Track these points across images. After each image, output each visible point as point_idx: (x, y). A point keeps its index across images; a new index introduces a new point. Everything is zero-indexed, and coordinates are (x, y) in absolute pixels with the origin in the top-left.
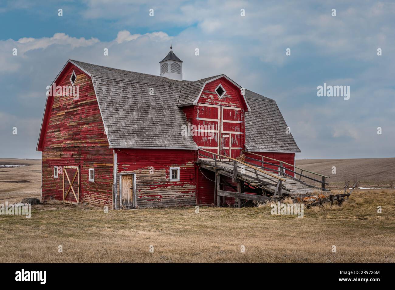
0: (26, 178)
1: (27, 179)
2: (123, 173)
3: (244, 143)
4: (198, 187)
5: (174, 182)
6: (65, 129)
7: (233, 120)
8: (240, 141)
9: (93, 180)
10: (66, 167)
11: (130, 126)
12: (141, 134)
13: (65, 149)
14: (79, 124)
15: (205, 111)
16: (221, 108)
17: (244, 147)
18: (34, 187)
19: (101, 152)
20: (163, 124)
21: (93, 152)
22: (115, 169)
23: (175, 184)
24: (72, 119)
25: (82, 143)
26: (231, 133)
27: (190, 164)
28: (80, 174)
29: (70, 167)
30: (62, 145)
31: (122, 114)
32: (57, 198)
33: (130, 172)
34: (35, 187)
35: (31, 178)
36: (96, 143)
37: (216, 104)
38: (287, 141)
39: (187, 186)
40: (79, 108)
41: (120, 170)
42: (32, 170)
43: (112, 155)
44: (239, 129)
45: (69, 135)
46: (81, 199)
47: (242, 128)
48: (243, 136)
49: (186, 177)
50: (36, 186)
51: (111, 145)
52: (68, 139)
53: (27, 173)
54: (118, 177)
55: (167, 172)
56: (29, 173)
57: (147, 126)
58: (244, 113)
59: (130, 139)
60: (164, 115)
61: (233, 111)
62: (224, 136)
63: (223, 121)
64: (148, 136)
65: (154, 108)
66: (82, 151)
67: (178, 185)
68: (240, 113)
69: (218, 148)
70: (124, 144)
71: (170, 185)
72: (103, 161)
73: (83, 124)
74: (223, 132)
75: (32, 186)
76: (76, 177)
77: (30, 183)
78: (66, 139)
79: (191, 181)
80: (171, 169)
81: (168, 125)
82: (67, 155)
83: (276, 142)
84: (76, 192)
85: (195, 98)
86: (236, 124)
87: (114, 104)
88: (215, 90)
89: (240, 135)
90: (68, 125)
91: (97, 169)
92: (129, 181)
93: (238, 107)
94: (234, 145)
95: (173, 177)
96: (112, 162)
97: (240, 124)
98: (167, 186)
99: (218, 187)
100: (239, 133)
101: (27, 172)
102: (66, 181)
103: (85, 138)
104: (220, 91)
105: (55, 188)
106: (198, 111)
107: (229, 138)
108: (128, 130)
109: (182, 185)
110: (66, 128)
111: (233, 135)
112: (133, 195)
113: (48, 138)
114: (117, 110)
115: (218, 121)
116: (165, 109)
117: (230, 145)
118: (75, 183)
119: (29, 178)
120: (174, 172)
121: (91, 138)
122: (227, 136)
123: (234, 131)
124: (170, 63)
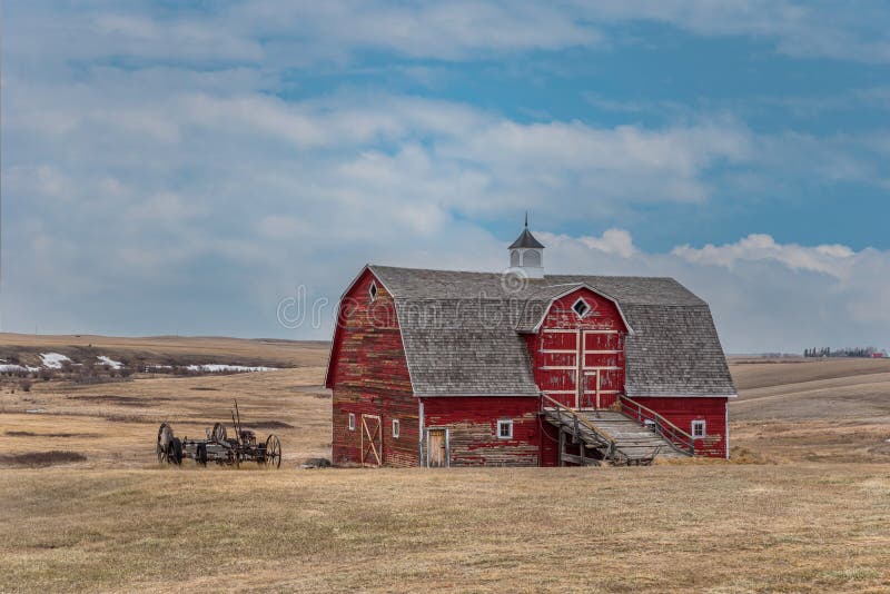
0: (276, 414)
1: (280, 418)
2: (430, 427)
3: (623, 383)
4: (542, 449)
5: (503, 440)
6: (363, 360)
7: (603, 348)
8: (615, 381)
9: (397, 436)
10: (366, 416)
11: (441, 366)
12: (457, 376)
13: (363, 389)
14: (381, 358)
15: (555, 340)
16: (581, 333)
17: (623, 391)
18: (302, 444)
19: (407, 399)
20: (490, 360)
21: (397, 399)
22: (421, 423)
23: (506, 443)
24: (372, 348)
25: (384, 384)
26: (599, 368)
27: (529, 416)
28: (383, 426)
29: (370, 416)
30: (359, 383)
31: (432, 350)
32: (354, 459)
33: (441, 427)
34: (305, 444)
35: (290, 413)
36: (400, 386)
37: (573, 328)
38: (713, 376)
39: (524, 445)
40: (381, 335)
41: (427, 423)
42: (289, 384)
43: (418, 404)
44: (613, 362)
45: (369, 370)
46: (383, 460)
47: (620, 360)
48: (622, 373)
49: (522, 433)
50: (308, 439)
51: (416, 392)
52: (367, 376)
53: (277, 397)
54: (425, 433)
55: (494, 427)
56: (284, 396)
57: (467, 365)
58: (623, 338)
59: (441, 384)
60: (493, 347)
61: (603, 337)
62: (586, 374)
63: (585, 352)
64: (467, 379)
65: (479, 337)
66: (385, 396)
67: (510, 445)
68: (615, 338)
69: (576, 392)
70: (431, 391)
71: (497, 445)
72: (409, 412)
73: (386, 358)
74: (584, 368)
75: (296, 439)
76: (378, 431)
77: (289, 431)
78: (364, 376)
79: (531, 440)
80: (500, 422)
81: (497, 362)
82: (366, 398)
83: (688, 379)
84: (378, 451)
85: (536, 322)
86: (610, 355)
87: (422, 335)
88: (572, 308)
89: (616, 372)
90: (368, 356)
91: (402, 421)
92: (440, 439)
93: (613, 329)
94: (603, 388)
95: (502, 434)
96: (417, 414)
97: (617, 355)
98: (493, 446)
99: (563, 448)
100: (614, 368)
101: (276, 393)
102: (366, 436)
103: (388, 378)
104: (580, 308)
105: (350, 446)
106: (543, 341)
107: (595, 377)
108: (439, 373)
109: (516, 445)
110: (365, 360)
111: (603, 373)
112: (445, 457)
113: (340, 370)
114: (426, 343)
115: (577, 352)
116: (496, 338)
117: (598, 387)
118: (375, 438)
119: (285, 414)
120: (504, 427)
121: (395, 379)
122: (594, 374)
123: (606, 365)
124: (521, 251)
